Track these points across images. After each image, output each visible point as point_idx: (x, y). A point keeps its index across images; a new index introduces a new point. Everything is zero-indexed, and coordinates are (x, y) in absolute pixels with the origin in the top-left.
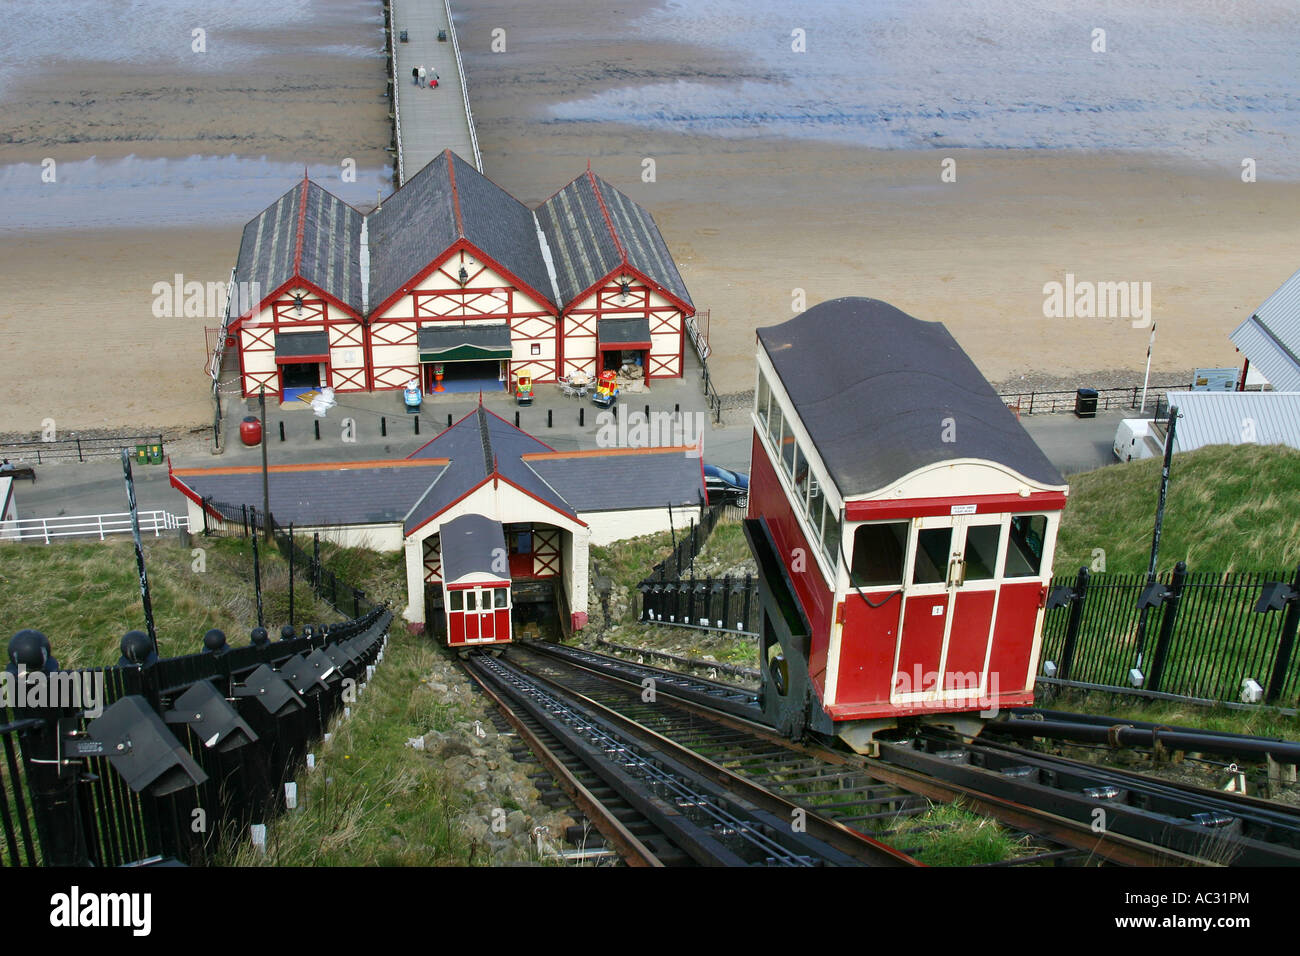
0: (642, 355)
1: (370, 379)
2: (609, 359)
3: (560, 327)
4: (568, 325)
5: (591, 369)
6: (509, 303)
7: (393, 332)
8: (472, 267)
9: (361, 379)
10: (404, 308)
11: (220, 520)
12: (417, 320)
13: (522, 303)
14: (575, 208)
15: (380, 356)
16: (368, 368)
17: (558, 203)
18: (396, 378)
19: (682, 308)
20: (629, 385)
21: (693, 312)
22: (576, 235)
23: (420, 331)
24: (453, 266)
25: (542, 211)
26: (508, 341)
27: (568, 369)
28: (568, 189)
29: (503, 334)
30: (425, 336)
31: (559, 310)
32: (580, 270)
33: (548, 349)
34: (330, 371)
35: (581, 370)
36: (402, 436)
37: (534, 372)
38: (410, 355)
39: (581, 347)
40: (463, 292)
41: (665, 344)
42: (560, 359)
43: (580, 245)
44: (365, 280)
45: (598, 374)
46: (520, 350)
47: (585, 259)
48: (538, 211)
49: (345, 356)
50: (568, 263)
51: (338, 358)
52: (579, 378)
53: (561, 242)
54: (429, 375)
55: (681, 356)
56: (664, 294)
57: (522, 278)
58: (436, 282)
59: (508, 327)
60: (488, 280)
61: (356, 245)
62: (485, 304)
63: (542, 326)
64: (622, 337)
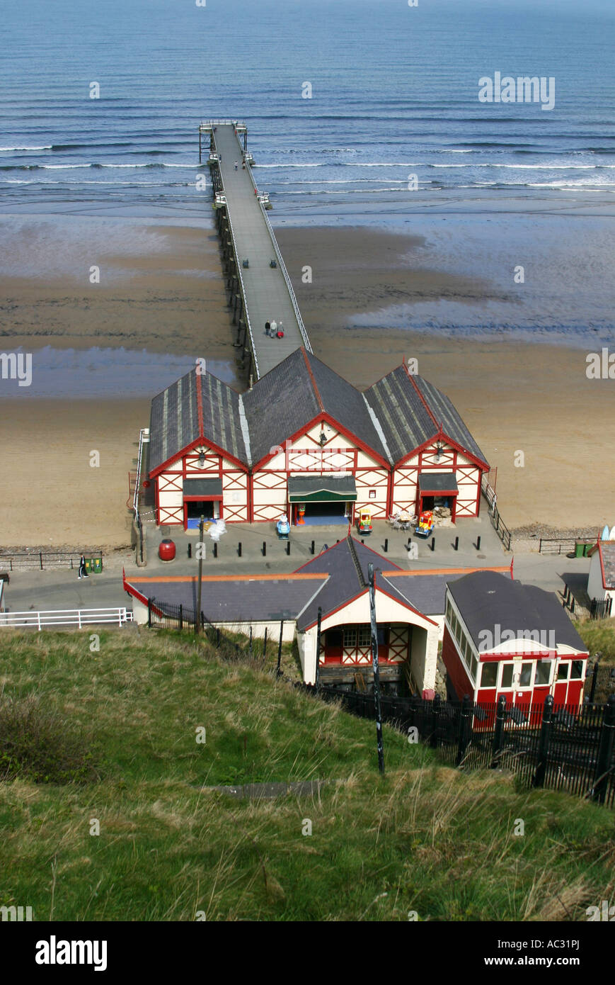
0: (450, 501)
1: (251, 513)
2: (425, 503)
3: (390, 478)
4: (397, 476)
5: (412, 509)
6: (355, 460)
7: (269, 480)
8: (330, 433)
9: (244, 514)
10: (278, 462)
11: (161, 615)
12: (287, 471)
13: (364, 460)
14: (396, 392)
15: (259, 497)
16: (250, 505)
17: (381, 386)
18: (270, 513)
19: (480, 466)
20: (440, 522)
21: (488, 468)
22: (399, 411)
23: (289, 479)
24: (315, 432)
25: (369, 393)
26: (353, 488)
27: (395, 509)
28: (389, 377)
29: (349, 483)
30: (292, 483)
31: (390, 467)
32: (405, 437)
33: (382, 494)
34: (221, 507)
35: (405, 511)
36: (276, 555)
37: (371, 511)
38: (280, 497)
39: (406, 493)
41: (467, 493)
42: (390, 502)
43: (403, 419)
44: (247, 441)
45: (417, 513)
46: (362, 495)
47: (408, 429)
48: (366, 393)
49: (234, 496)
51: (228, 498)
52: (403, 516)
53: (387, 416)
54: (295, 511)
55: (478, 501)
56: (468, 455)
57: (363, 442)
58: (303, 443)
59: (353, 478)
60: (341, 443)
61: (237, 415)
63: (378, 477)
64: (436, 487)
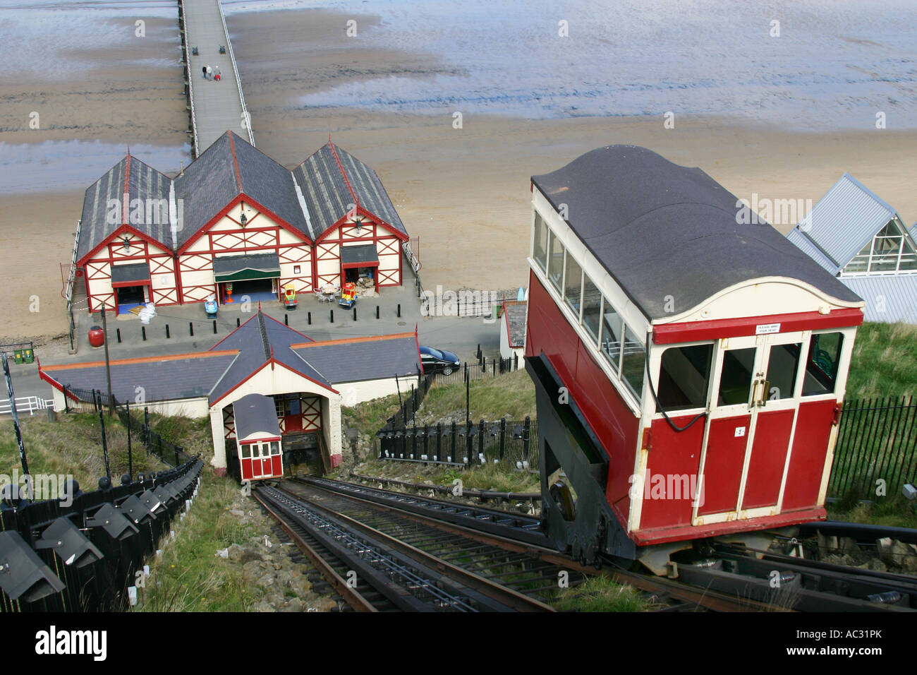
0: (373, 271)
1: (180, 295)
2: (349, 275)
3: (313, 253)
4: (320, 251)
5: (337, 282)
6: (277, 238)
7: (196, 262)
8: (250, 213)
9: (174, 296)
10: (202, 244)
11: (77, 401)
12: (212, 252)
13: (286, 237)
14: (322, 170)
15: (187, 279)
16: (179, 287)
17: (308, 165)
18: (199, 294)
19: (400, 236)
20: (364, 293)
21: (407, 239)
22: (323, 188)
23: (214, 260)
24: (236, 213)
25: (298, 171)
26: (277, 265)
27: (321, 283)
28: (316, 155)
29: (274, 259)
30: (218, 264)
31: (313, 242)
32: (326, 212)
33: (306, 269)
34: (151, 291)
35: (330, 283)
36: (204, 335)
37: (297, 286)
38: (208, 278)
39: (330, 267)
40: (244, 231)
41: (388, 262)
42: (315, 276)
43: (326, 195)
45: (342, 285)
46: (286, 271)
47: (329, 205)
48: (295, 171)
49: (162, 280)
50: (318, 208)
51: (157, 282)
52: (328, 289)
53: (312, 193)
54: (224, 290)
55: (400, 270)
56: (387, 227)
57: (286, 219)
58: (224, 224)
59: (277, 255)
60: (262, 221)
62: (261, 239)
63: (301, 253)
64: (358, 259)
